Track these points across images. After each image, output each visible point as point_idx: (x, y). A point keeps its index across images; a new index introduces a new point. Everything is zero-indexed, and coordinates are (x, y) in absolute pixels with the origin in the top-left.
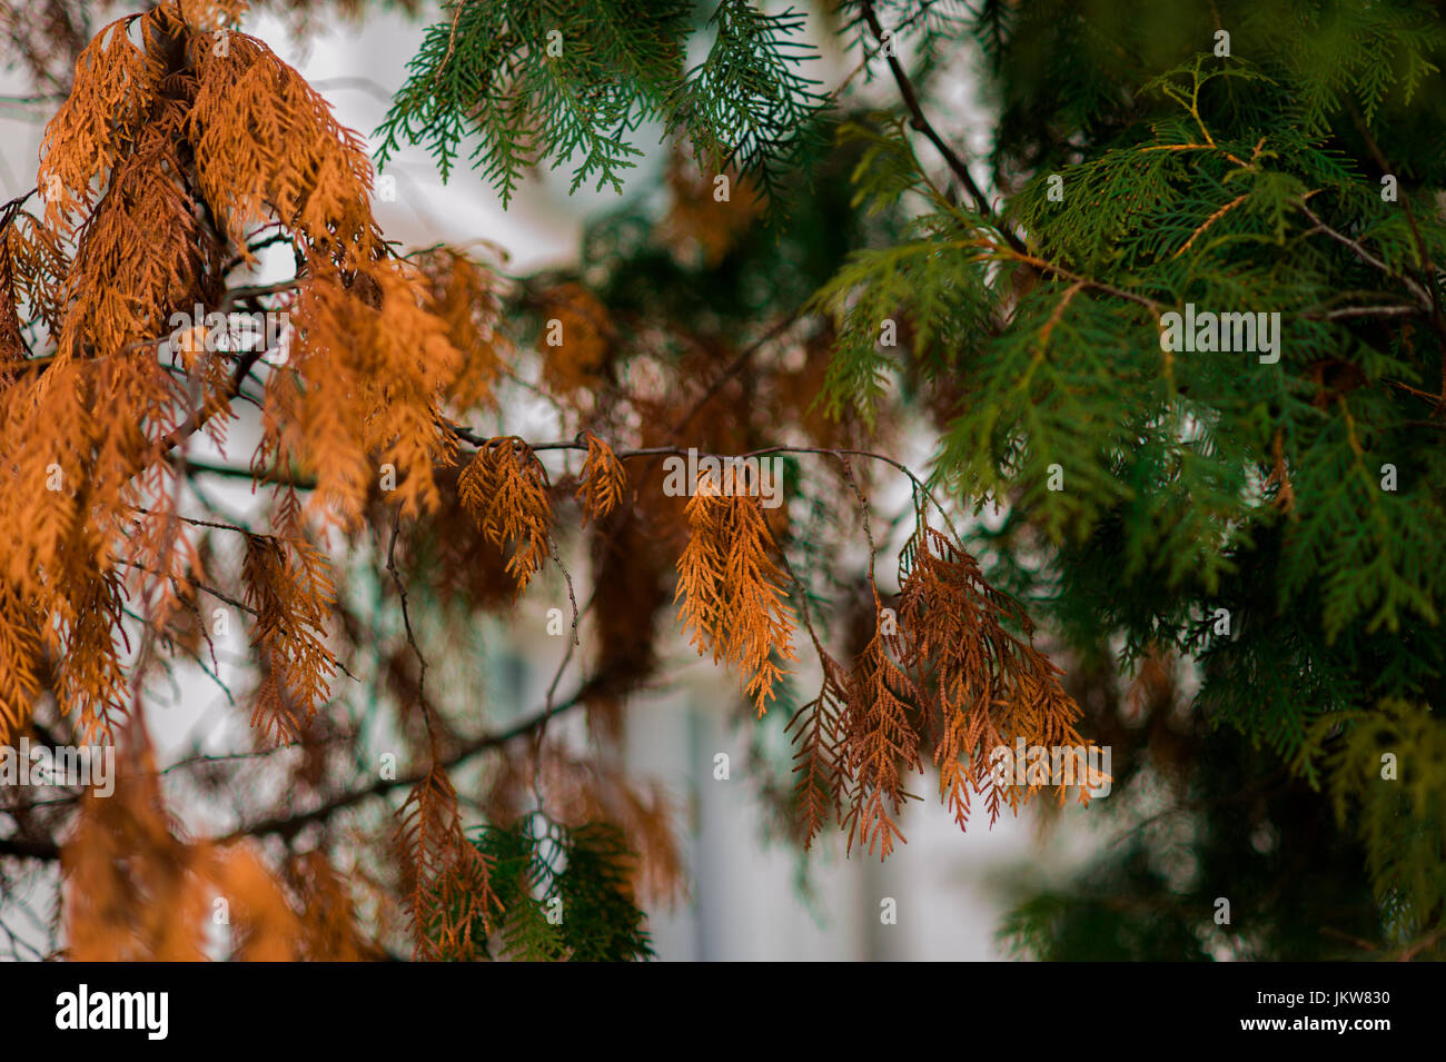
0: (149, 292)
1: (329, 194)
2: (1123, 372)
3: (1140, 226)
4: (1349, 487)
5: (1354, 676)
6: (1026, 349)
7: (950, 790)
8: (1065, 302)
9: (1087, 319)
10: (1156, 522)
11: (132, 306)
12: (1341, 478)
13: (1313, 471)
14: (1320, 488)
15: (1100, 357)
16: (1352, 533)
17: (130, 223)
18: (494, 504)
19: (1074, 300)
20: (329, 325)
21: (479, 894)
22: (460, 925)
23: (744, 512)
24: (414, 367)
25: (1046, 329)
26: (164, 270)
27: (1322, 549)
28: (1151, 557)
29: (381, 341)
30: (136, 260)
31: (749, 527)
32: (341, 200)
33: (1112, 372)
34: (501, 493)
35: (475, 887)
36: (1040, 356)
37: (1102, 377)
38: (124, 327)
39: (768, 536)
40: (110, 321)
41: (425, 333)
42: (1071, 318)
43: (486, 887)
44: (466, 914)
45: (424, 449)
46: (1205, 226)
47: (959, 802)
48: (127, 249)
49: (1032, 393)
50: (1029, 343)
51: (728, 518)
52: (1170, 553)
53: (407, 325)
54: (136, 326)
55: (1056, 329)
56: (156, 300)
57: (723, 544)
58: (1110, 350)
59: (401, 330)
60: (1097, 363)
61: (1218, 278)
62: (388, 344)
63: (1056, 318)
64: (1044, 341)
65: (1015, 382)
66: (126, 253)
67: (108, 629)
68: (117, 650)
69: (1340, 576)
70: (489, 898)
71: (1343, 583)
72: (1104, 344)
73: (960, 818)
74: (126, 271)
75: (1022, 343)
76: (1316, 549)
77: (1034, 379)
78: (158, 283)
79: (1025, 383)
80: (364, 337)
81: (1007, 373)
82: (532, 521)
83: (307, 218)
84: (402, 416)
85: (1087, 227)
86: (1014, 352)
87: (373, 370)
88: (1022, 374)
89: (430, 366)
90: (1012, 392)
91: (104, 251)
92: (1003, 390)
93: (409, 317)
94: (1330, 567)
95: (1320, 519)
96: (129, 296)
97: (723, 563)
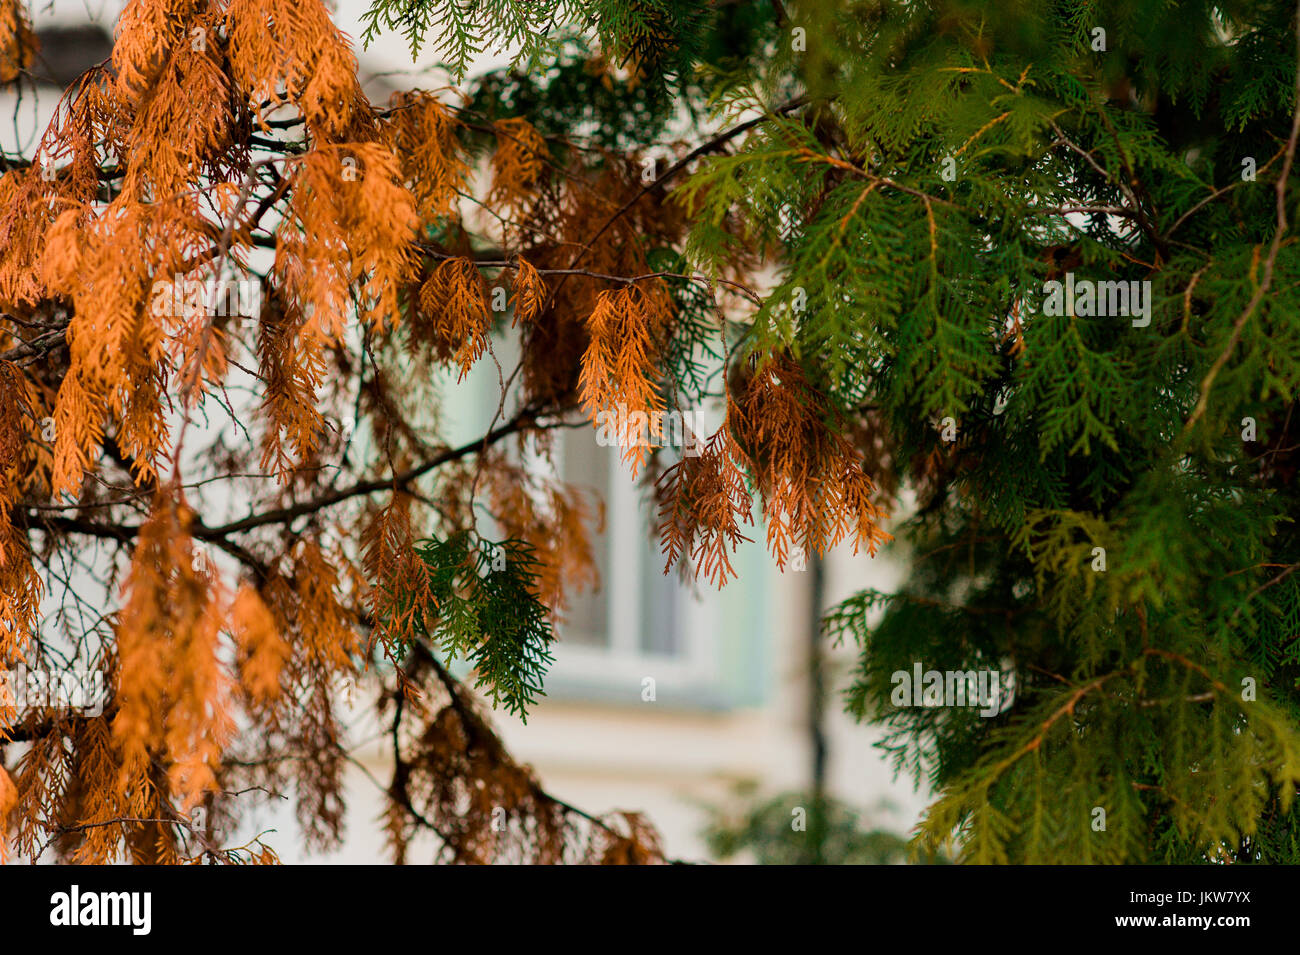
0: (192, 146)
1: (324, 81)
2: (897, 256)
3: (931, 131)
4: (1064, 344)
5: (1063, 480)
6: (829, 235)
7: (773, 540)
8: (862, 198)
9: (876, 213)
10: (914, 371)
11: (181, 158)
12: (1059, 337)
13: (1039, 331)
14: (1043, 344)
15: (882, 245)
16: (1063, 380)
17: (179, 92)
18: (446, 310)
19: (869, 198)
20: (324, 191)
21: (422, 594)
22: (405, 615)
23: (632, 324)
24: (386, 223)
25: (845, 220)
26: (205, 130)
27: (1040, 389)
28: (908, 397)
29: (362, 204)
30: (184, 121)
31: (635, 335)
32: (334, 88)
33: (890, 257)
34: (452, 303)
35: (420, 585)
36: (838, 242)
37: (882, 261)
38: (173, 172)
39: (650, 344)
40: (163, 167)
41: (393, 200)
42: (865, 212)
43: (427, 589)
44: (411, 606)
45: (391, 282)
46: (978, 135)
47: (780, 551)
48: (177, 112)
49: (828, 272)
50: (831, 231)
51: (620, 327)
52: (922, 395)
53: (382, 194)
54: (182, 172)
55: (853, 219)
56: (198, 153)
57: (616, 346)
58: (890, 240)
59: (377, 198)
60: (879, 249)
61: (979, 180)
62: (368, 206)
63: (853, 211)
64: (842, 230)
65: (819, 261)
66: (177, 115)
67: (156, 398)
68: (164, 413)
69: (1052, 412)
70: (429, 598)
71: (1054, 417)
72: (888, 234)
73: (780, 562)
74: (176, 129)
75: (827, 230)
76: (1036, 390)
77: (830, 262)
78: (199, 139)
79: (825, 262)
80: (350, 198)
81: (814, 254)
82: (474, 324)
83: (307, 98)
84: (377, 257)
85: (891, 127)
86: (819, 237)
87: (356, 223)
88: (824, 255)
89: (398, 226)
90: (817, 267)
91: (160, 113)
92: (810, 266)
93: (384, 189)
94: (1045, 405)
95: (1041, 367)
96: (178, 149)
97: (615, 360)
